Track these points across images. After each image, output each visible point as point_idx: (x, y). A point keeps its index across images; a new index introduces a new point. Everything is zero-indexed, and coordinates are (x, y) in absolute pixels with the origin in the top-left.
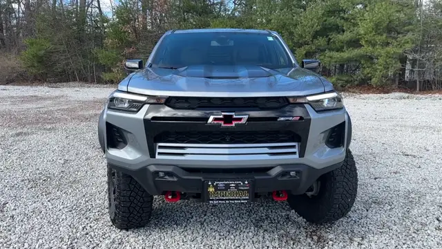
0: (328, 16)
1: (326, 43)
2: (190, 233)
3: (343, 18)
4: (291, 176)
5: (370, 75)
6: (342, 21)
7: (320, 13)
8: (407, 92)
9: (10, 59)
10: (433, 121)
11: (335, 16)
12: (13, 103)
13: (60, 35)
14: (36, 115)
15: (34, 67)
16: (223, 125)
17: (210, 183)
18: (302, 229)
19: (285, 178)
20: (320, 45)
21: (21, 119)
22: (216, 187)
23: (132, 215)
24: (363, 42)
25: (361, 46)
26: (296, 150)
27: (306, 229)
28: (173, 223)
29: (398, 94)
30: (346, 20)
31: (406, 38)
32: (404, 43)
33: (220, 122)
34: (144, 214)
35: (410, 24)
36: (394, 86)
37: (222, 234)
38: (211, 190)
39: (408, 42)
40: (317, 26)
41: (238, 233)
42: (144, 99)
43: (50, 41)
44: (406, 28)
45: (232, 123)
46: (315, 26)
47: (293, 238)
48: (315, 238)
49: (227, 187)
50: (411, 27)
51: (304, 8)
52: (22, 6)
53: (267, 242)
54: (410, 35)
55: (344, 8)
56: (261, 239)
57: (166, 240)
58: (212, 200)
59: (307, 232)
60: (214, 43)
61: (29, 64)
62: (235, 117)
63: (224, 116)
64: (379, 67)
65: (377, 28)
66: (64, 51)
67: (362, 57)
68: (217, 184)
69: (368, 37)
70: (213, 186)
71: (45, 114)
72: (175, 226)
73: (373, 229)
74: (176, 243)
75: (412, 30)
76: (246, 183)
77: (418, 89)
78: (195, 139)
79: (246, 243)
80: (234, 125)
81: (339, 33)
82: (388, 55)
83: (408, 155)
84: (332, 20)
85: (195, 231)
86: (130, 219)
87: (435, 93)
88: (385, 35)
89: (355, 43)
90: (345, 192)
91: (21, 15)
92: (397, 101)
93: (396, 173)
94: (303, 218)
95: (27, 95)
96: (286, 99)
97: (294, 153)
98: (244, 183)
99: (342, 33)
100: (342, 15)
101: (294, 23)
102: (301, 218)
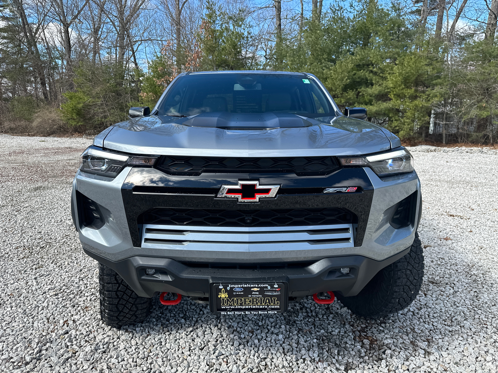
0: (358, 70)
1: (355, 96)
2: (200, 334)
3: (372, 71)
4: (343, 275)
5: (397, 128)
6: (371, 75)
7: (350, 66)
8: (433, 145)
9: (50, 112)
10: (468, 175)
11: (364, 70)
12: (46, 155)
13: (98, 89)
14: (64, 167)
15: (74, 119)
16: (240, 200)
17: (221, 287)
18: (347, 326)
19: (333, 278)
20: (350, 98)
21: (46, 172)
22: (231, 293)
23: (122, 314)
24: (392, 96)
25: (390, 99)
26: (349, 235)
27: (353, 326)
28: (181, 315)
29: (424, 147)
30: (375, 73)
31: (434, 91)
32: (432, 97)
33: (237, 196)
34: (139, 312)
35: (439, 77)
36: (420, 139)
37: (242, 336)
38: (223, 296)
39: (436, 96)
40: (347, 80)
41: (263, 335)
42: (124, 158)
43: (88, 95)
44: (434, 82)
45: (254, 197)
46: (345, 80)
47: (338, 342)
48: (366, 341)
49: (247, 291)
50: (439, 80)
51: (334, 61)
52: (65, 62)
53: (303, 352)
54: (437, 89)
55: (373, 62)
56: (295, 345)
57: (168, 346)
58: (225, 310)
59: (354, 332)
60: (238, 87)
61: (69, 116)
62: (259, 187)
63: (243, 186)
64: (408, 121)
65: (406, 82)
66: (102, 104)
67: (390, 110)
68: (231, 288)
69: (397, 90)
70: (226, 291)
71: (73, 166)
72: (183, 321)
73: (440, 326)
74: (180, 351)
75: (441, 84)
76: (276, 286)
77: (444, 142)
78: (200, 219)
79: (274, 352)
80: (257, 200)
81: (367, 86)
82: (416, 108)
83: (453, 216)
84: (362, 73)
85: (208, 331)
86: (121, 318)
87: (461, 146)
88: (413, 89)
89: (383, 97)
90: (408, 283)
91: (64, 70)
92: (425, 154)
93: (446, 239)
94: (348, 309)
95: (63, 147)
96: (335, 160)
97: (347, 239)
98: (272, 287)
99: (370, 86)
100: (371, 69)
101: (325, 76)
102: (345, 309)
